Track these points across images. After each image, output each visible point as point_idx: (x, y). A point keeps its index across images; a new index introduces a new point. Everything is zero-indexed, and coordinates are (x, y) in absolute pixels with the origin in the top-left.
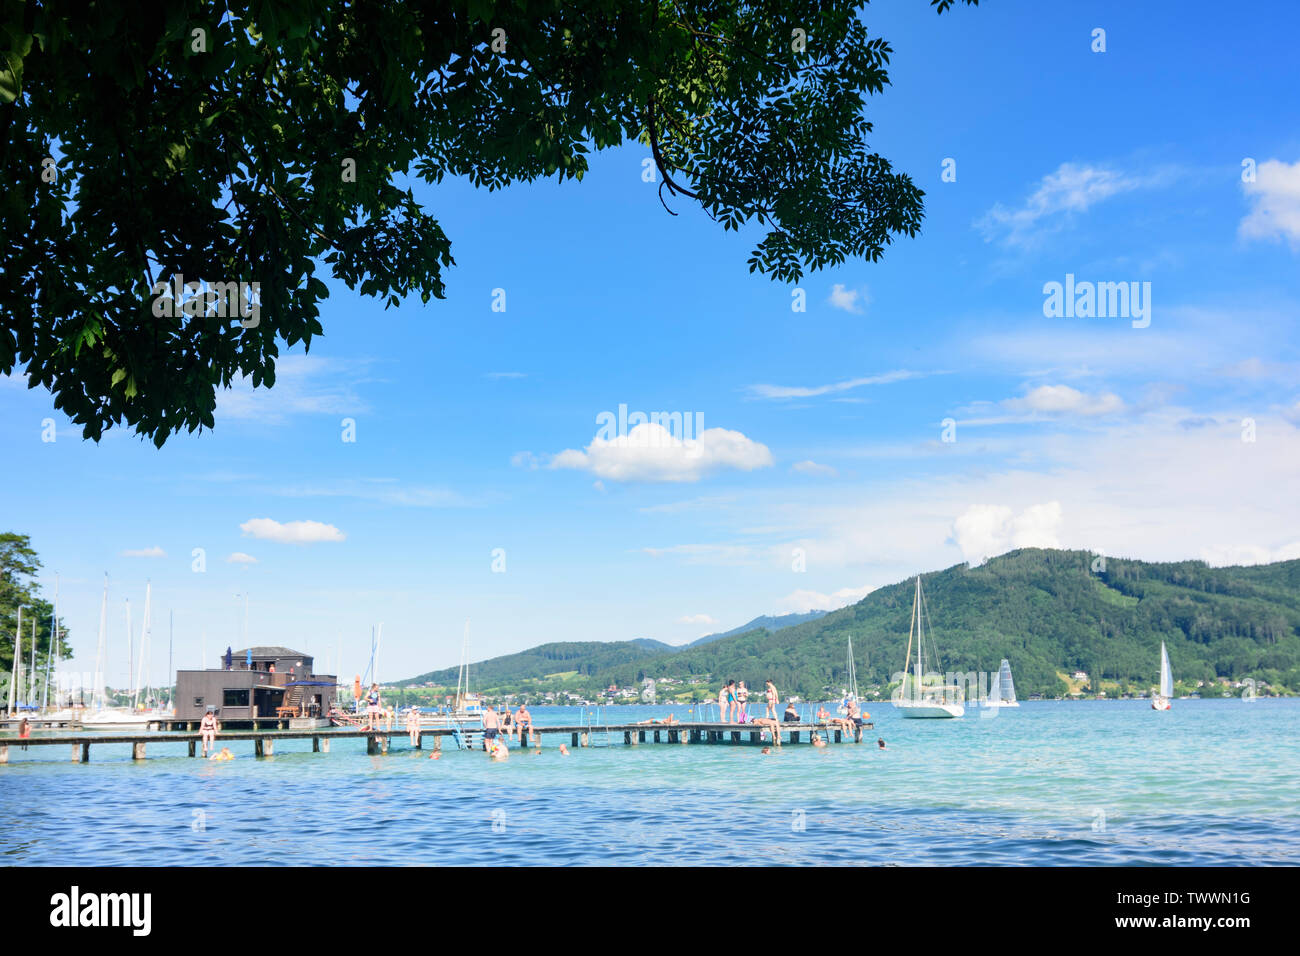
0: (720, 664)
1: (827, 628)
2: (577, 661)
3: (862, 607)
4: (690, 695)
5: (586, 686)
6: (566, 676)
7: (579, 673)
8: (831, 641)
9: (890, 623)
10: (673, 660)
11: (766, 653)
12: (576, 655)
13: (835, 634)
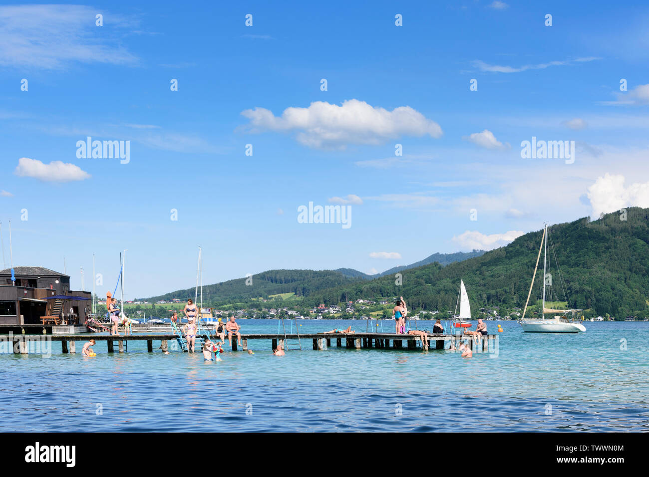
0: (403, 290)
1: (484, 264)
2: (294, 284)
3: (511, 249)
4: (381, 313)
5: (301, 304)
6: (285, 296)
7: (296, 294)
8: (487, 274)
9: (530, 261)
10: (368, 286)
11: (438, 282)
12: (293, 280)
13: (490, 269)
